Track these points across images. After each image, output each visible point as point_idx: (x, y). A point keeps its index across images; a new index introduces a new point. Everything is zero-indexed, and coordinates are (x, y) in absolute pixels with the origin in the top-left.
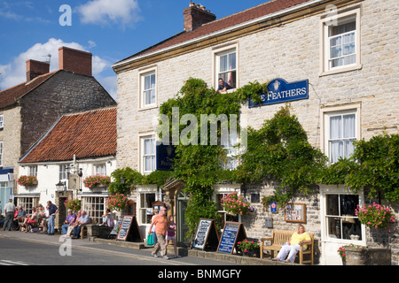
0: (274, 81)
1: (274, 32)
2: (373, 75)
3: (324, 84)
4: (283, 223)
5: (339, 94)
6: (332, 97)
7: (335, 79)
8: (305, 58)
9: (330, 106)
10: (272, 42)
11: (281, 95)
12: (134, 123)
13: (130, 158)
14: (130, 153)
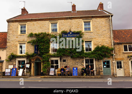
0: (70, 32)
5: (88, 37)
8: (79, 28)
9: (86, 39)
10: (69, 23)
11: (72, 35)
12: (16, 39)
13: (14, 50)
14: (14, 48)
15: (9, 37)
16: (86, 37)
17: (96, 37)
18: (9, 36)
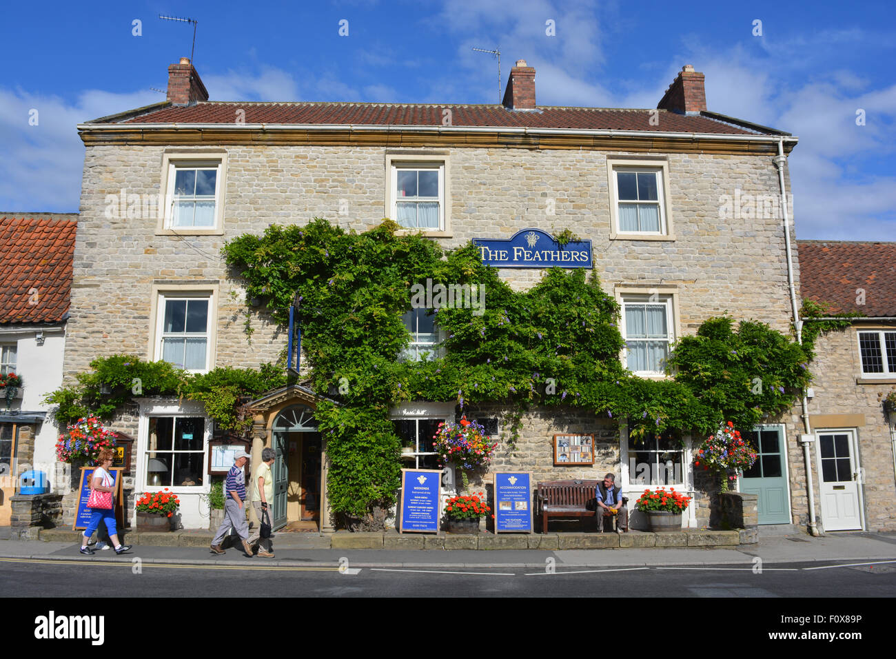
0: (527, 232)
1: (522, 156)
2: (692, 252)
3: (617, 252)
4: (546, 468)
5: (644, 270)
6: (632, 272)
7: (638, 248)
8: (584, 207)
9: (630, 286)
10: (521, 171)
11: (542, 256)
12: (141, 258)
13: (120, 337)
14: (122, 324)
15: (92, 245)
16: (632, 273)
17: (694, 276)
18: (91, 239)
